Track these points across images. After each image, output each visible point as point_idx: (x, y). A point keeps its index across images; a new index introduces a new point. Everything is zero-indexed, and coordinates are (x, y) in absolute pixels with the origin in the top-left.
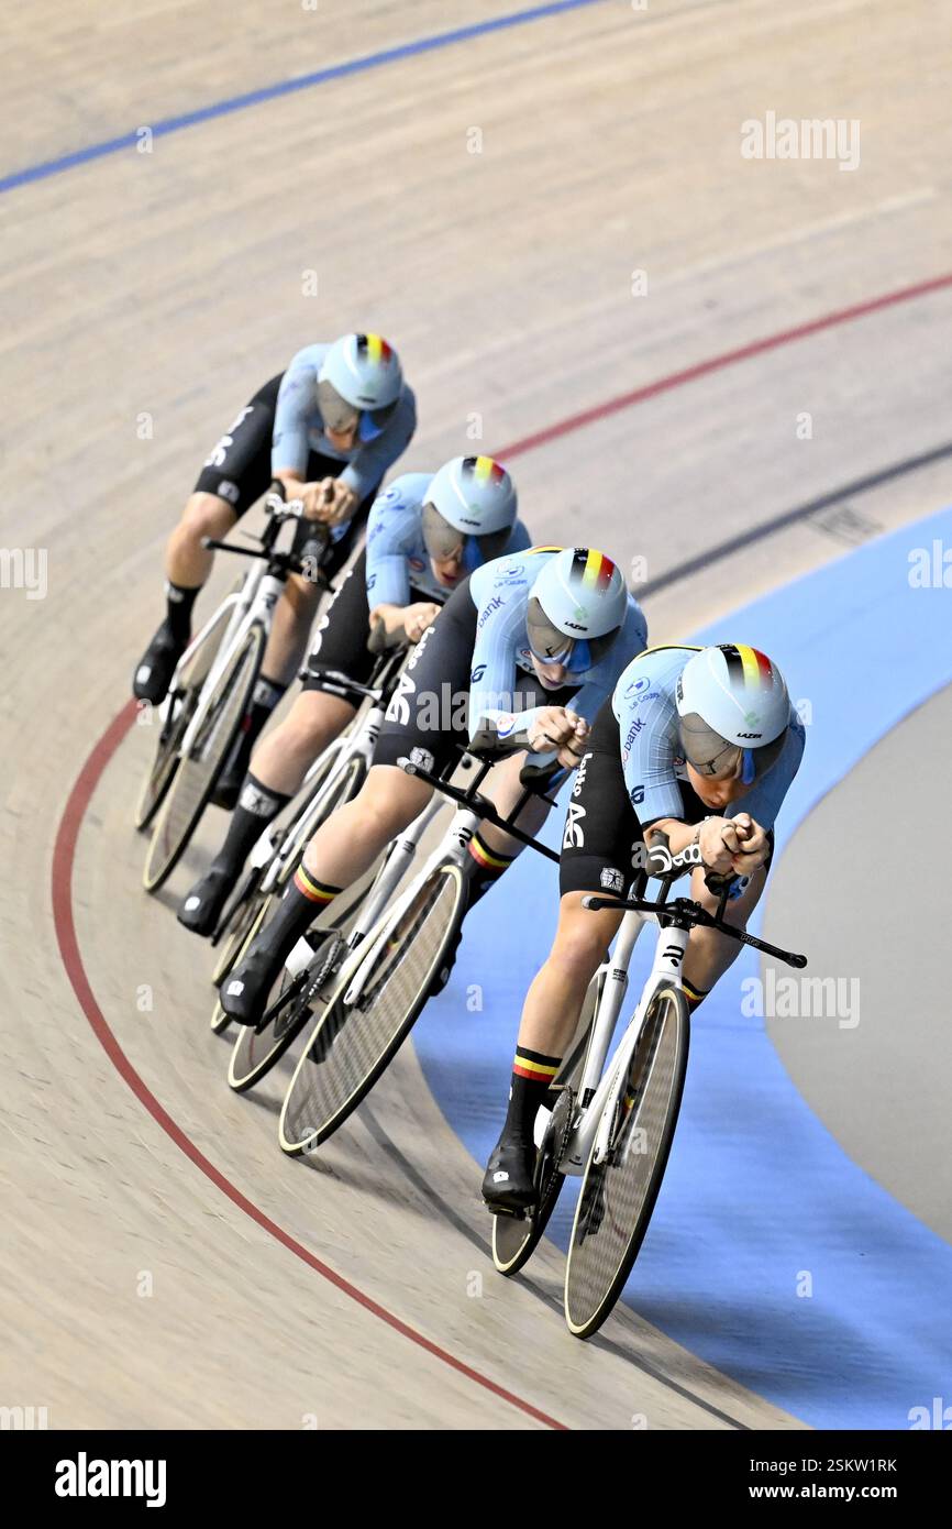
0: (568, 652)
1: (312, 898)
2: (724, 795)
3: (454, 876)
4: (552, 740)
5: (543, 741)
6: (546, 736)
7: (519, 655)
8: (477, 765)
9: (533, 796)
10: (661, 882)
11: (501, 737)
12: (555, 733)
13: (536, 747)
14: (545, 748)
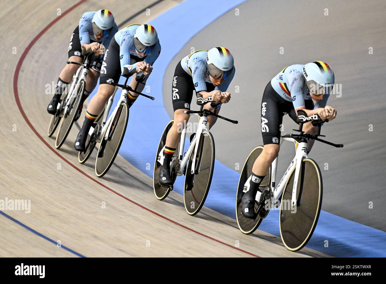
0: (145, 49)
1: (91, 119)
2: (219, 83)
3: (125, 105)
4: (142, 70)
5: (140, 70)
6: (140, 69)
7: (130, 51)
8: (125, 78)
9: (139, 83)
10: (201, 106)
11: (129, 71)
12: (142, 67)
13: (138, 72)
14: (140, 72)
